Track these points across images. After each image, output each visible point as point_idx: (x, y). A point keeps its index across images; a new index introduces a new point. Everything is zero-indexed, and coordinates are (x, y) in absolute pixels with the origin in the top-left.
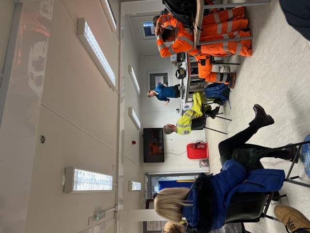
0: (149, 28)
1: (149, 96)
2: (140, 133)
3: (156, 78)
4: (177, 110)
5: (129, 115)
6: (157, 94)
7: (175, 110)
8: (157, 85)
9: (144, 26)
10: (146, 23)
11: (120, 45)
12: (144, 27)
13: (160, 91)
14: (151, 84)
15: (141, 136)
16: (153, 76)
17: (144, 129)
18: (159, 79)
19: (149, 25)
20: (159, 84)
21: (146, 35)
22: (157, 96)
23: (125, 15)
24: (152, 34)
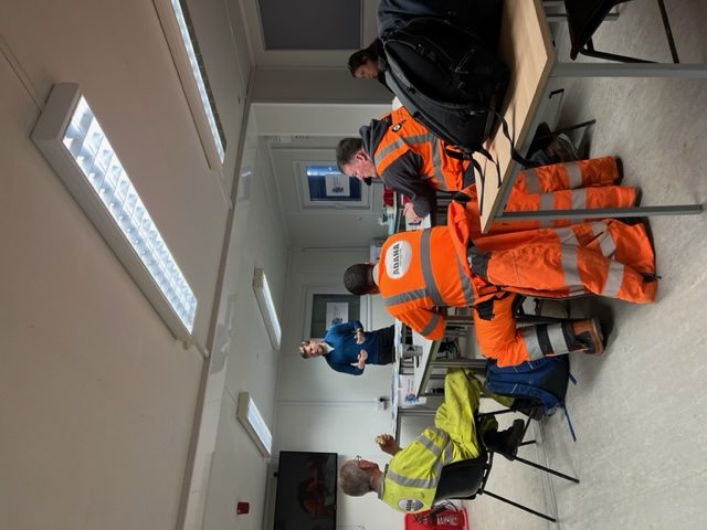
0: (322, 180)
1: (305, 355)
2: (268, 466)
3: (330, 306)
4: (382, 400)
5: (238, 418)
6: (330, 349)
7: (377, 400)
8: (330, 327)
9: (309, 174)
10: (314, 168)
11: (232, 211)
12: (309, 177)
13: (338, 340)
14: (313, 321)
15: (271, 476)
16: (321, 301)
17: (281, 452)
18: (335, 309)
19: (322, 174)
20: (337, 321)
21: (312, 197)
22: (328, 357)
23: (260, 137)
24: (328, 194)
